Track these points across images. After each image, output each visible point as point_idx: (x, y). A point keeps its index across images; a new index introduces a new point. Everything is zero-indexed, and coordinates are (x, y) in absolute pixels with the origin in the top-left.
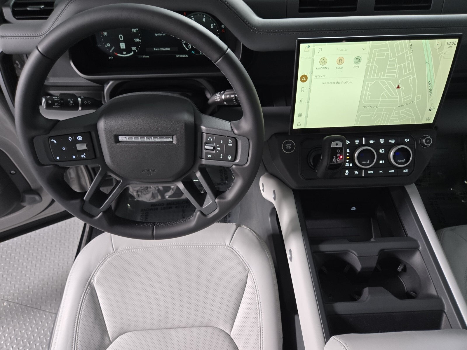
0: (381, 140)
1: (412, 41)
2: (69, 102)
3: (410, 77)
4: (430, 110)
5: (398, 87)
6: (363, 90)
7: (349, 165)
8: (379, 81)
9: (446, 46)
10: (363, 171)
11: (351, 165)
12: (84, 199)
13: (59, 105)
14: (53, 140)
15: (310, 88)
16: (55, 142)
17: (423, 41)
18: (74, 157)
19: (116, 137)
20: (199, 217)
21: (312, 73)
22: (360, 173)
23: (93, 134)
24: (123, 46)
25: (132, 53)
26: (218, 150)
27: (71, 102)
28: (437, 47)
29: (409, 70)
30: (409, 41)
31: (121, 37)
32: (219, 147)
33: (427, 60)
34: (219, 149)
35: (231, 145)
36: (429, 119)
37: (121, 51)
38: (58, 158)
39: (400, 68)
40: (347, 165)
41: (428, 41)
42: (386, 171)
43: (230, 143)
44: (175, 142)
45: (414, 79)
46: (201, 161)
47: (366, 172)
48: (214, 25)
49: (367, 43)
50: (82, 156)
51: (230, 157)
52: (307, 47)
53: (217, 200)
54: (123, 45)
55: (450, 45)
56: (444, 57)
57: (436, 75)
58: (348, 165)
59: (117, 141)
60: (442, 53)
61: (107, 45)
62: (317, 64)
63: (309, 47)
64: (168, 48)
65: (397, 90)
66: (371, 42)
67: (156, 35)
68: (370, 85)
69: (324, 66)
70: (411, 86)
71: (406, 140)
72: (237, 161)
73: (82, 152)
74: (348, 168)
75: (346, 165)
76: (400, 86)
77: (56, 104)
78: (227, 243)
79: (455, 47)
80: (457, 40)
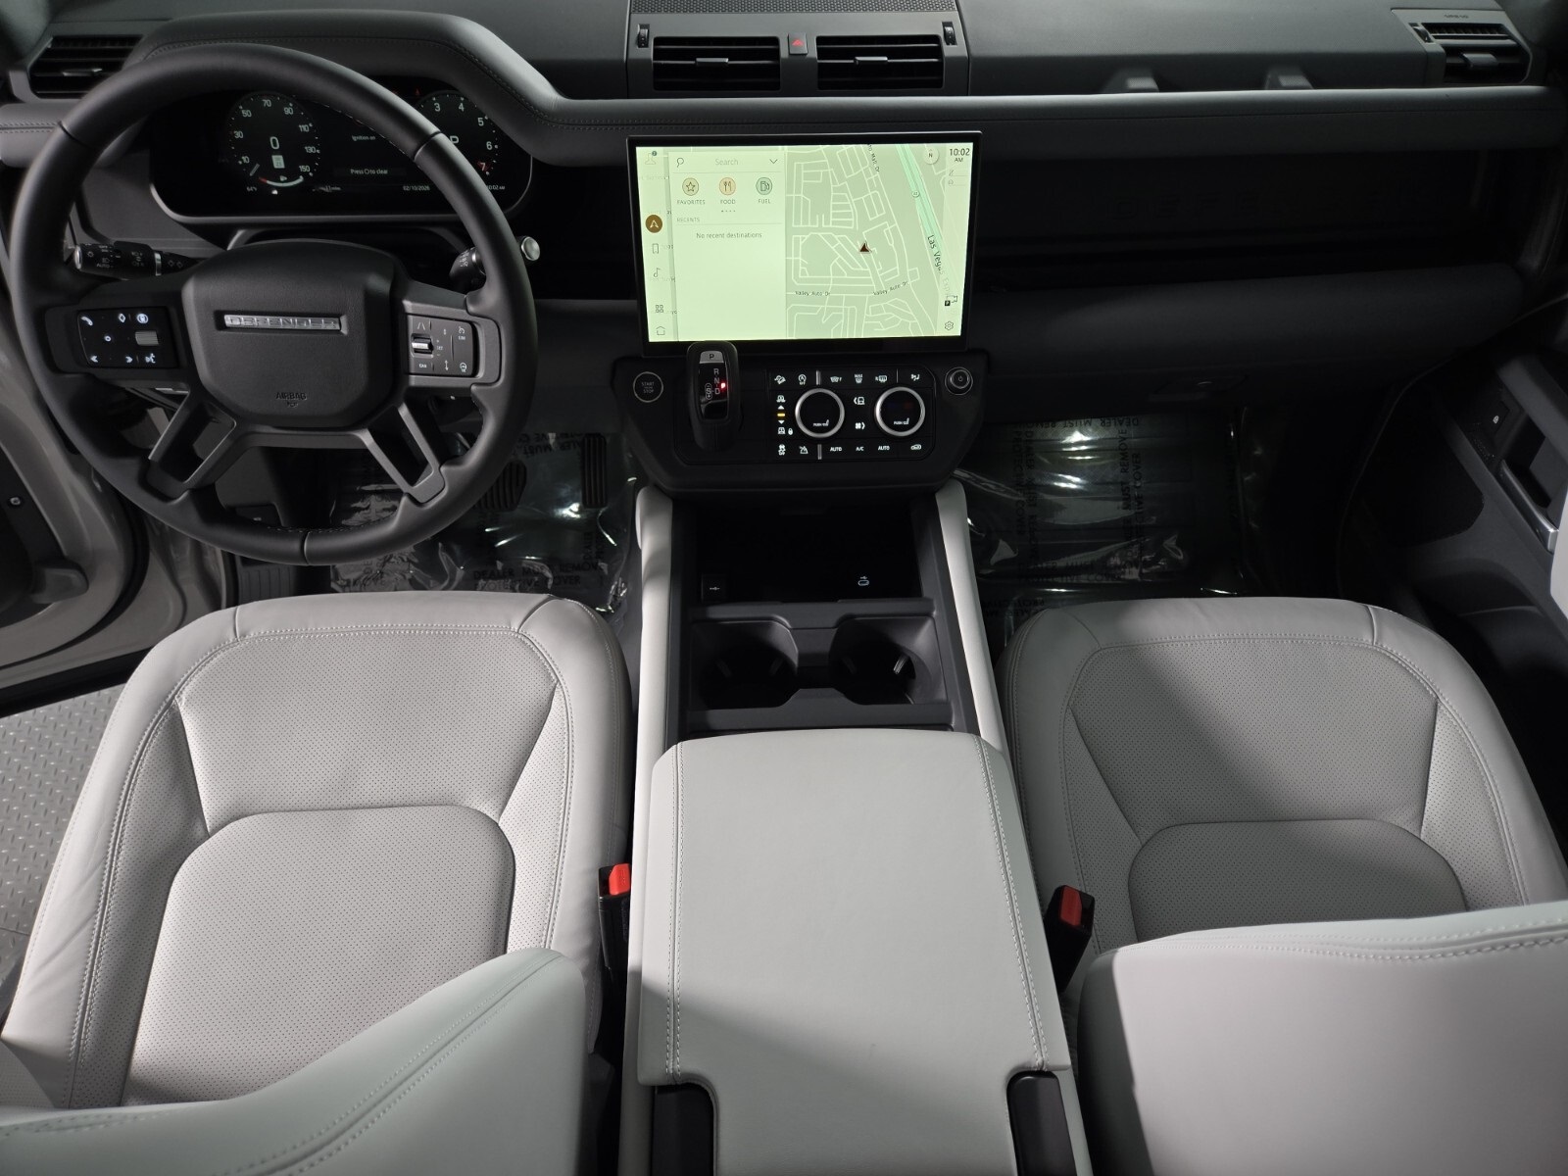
0: (856, 376)
1: (873, 146)
2: (134, 258)
3: (885, 226)
4: (948, 304)
5: (864, 249)
6: (788, 253)
7: (787, 431)
8: (819, 234)
9: (950, 159)
10: (820, 447)
11: (791, 432)
12: (150, 458)
13: (110, 263)
14: (85, 318)
15: (671, 247)
16: (90, 323)
17: (898, 146)
18: (130, 360)
19: (219, 317)
20: (405, 507)
21: (669, 212)
22: (813, 451)
23: (173, 311)
24: (278, 162)
25: (301, 179)
26: (439, 352)
27: (139, 259)
28: (931, 160)
29: (880, 211)
30: (866, 146)
31: (274, 142)
32: (440, 344)
33: (914, 189)
34: (440, 348)
35: (463, 338)
36: (949, 325)
37: (275, 174)
38: (94, 359)
39: (859, 204)
40: (781, 431)
41: (907, 146)
42: (871, 449)
43: (462, 335)
44: (344, 331)
45: (894, 230)
46: (408, 380)
47: (826, 451)
48: (484, 120)
49: (777, 150)
50: (148, 359)
51: (464, 368)
52: (651, 156)
53: (443, 469)
54: (278, 159)
55: (958, 157)
56: (951, 183)
57: (941, 226)
58: (784, 433)
59: (221, 325)
60: (944, 173)
61: (242, 160)
62: (677, 192)
63: (654, 154)
64: (383, 168)
65: (863, 255)
66: (786, 147)
67: (355, 138)
68: (801, 243)
69: (694, 198)
70: (892, 245)
71: (913, 376)
72: (480, 374)
73: (147, 349)
74: (785, 439)
75: (779, 433)
76: (869, 247)
77: (104, 260)
78: (515, 626)
79: (969, 159)
80: (970, 145)
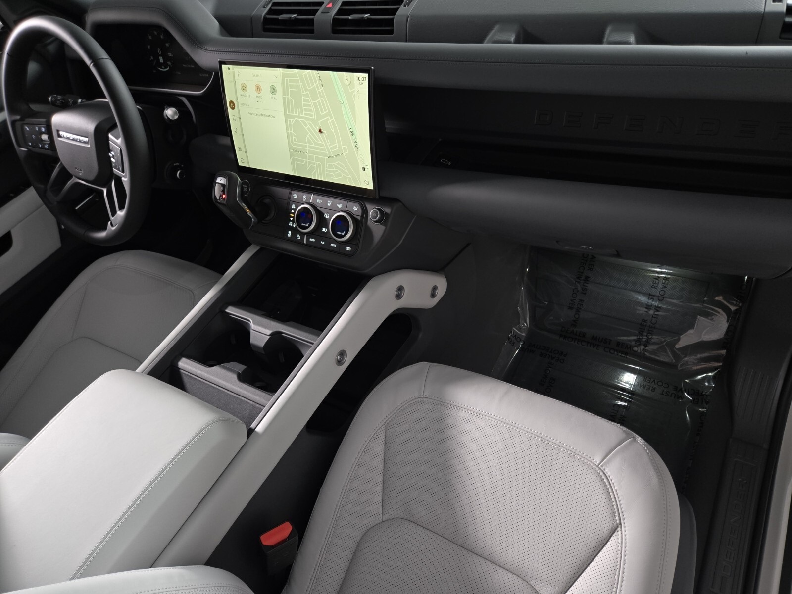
0: (329, 201)
1: (319, 72)
3: (328, 119)
4: (365, 169)
5: (320, 131)
6: (287, 129)
7: (293, 224)
8: (299, 119)
9: (356, 82)
10: (306, 236)
15: (240, 118)
17: (331, 73)
19: (58, 132)
21: (237, 100)
22: (302, 238)
25: (168, 69)
28: (347, 83)
29: (325, 111)
30: (316, 71)
31: (159, 51)
32: (115, 156)
33: (340, 99)
34: (115, 158)
35: (119, 155)
36: (367, 183)
37: (161, 65)
39: (315, 104)
40: (291, 224)
41: (335, 73)
42: (327, 243)
43: (118, 153)
45: (333, 121)
47: (308, 239)
49: (277, 70)
51: (120, 168)
53: (119, 213)
54: (161, 59)
55: (361, 81)
56: (358, 97)
57: (355, 122)
58: (291, 225)
59: (59, 136)
60: (354, 91)
61: (151, 58)
62: (239, 91)
63: (229, 69)
65: (320, 134)
66: (281, 69)
68: (292, 123)
69: (246, 93)
70: (333, 131)
71: (354, 207)
72: (125, 173)
74: (291, 228)
76: (322, 130)
79: (366, 84)
80: (366, 75)
